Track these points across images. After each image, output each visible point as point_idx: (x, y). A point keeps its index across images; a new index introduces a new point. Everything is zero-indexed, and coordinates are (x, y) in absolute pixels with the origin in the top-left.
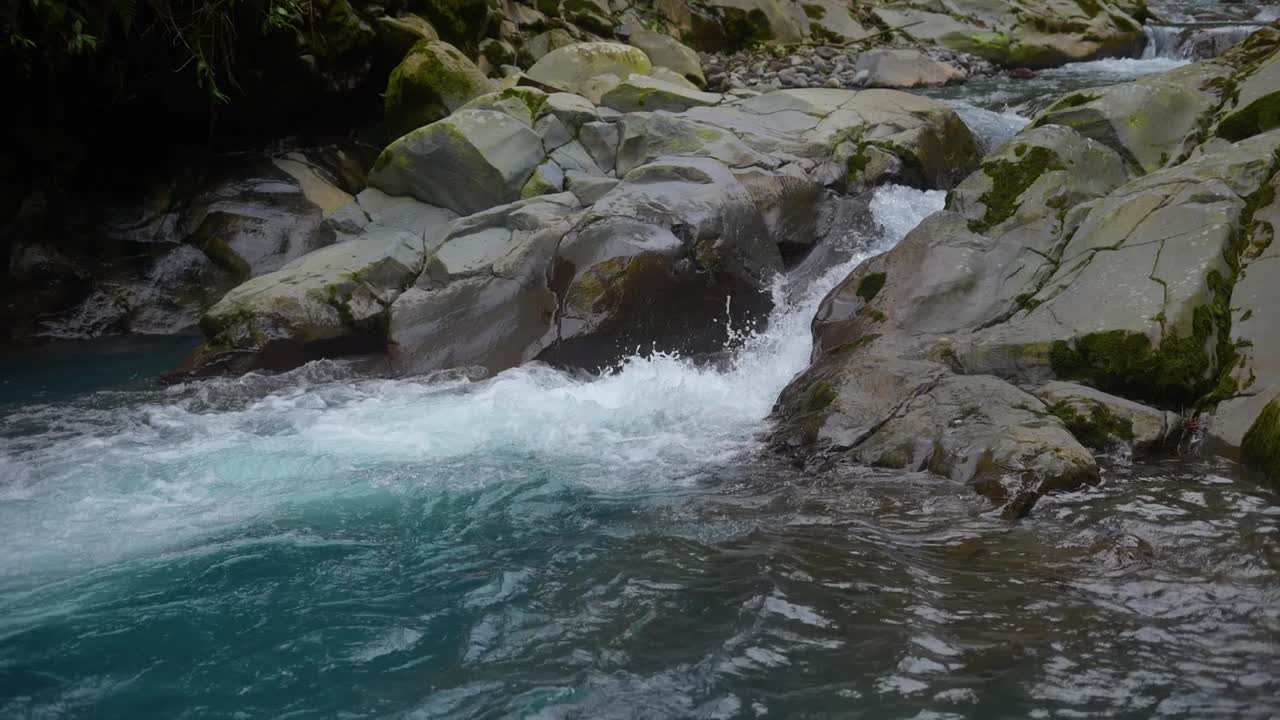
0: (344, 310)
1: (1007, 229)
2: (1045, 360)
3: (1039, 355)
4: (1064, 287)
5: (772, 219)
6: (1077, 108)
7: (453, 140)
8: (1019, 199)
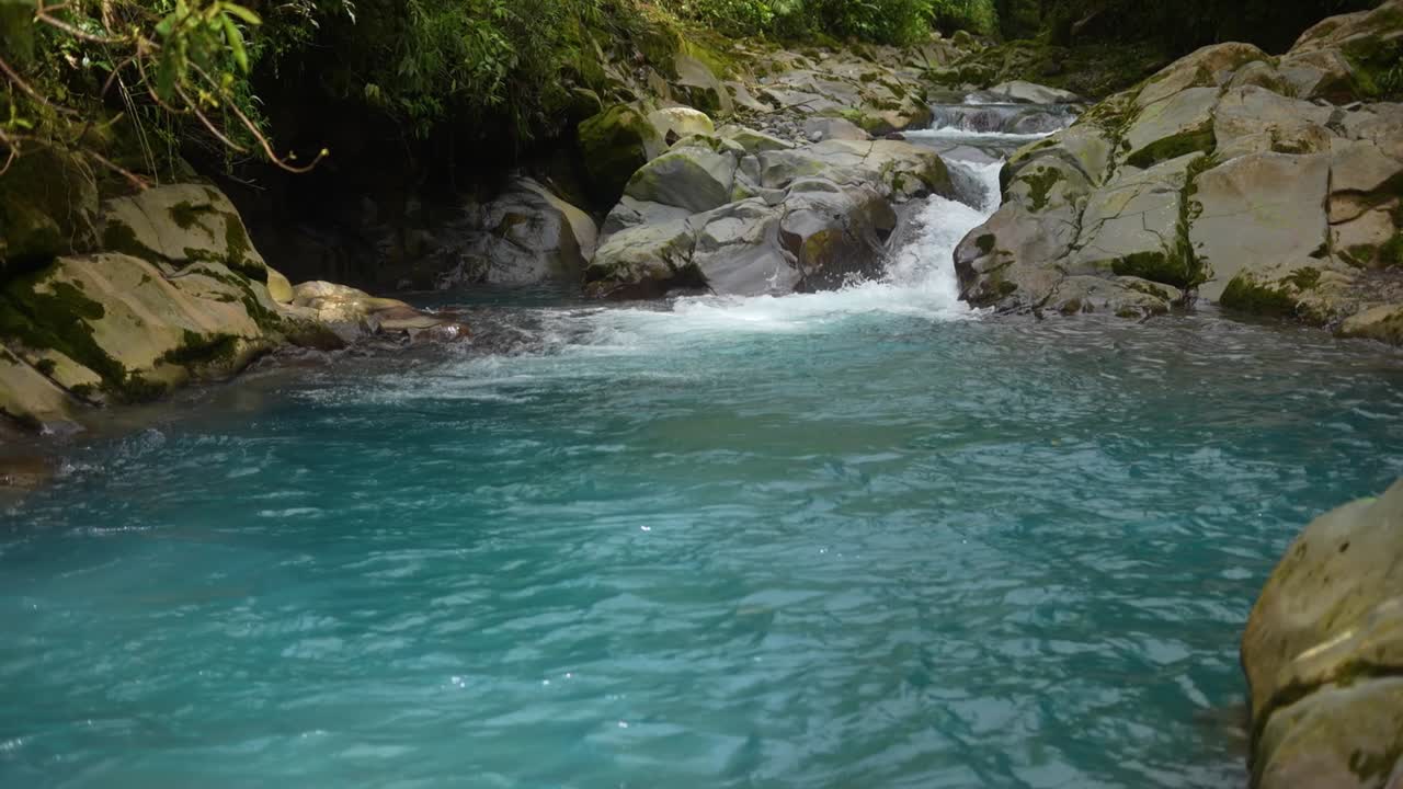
0: (670, 263)
1: (1047, 211)
2: (1110, 268)
3: (1106, 266)
4: (1092, 239)
5: (868, 214)
6: (1049, 148)
7: (687, 164)
8: (1047, 195)
